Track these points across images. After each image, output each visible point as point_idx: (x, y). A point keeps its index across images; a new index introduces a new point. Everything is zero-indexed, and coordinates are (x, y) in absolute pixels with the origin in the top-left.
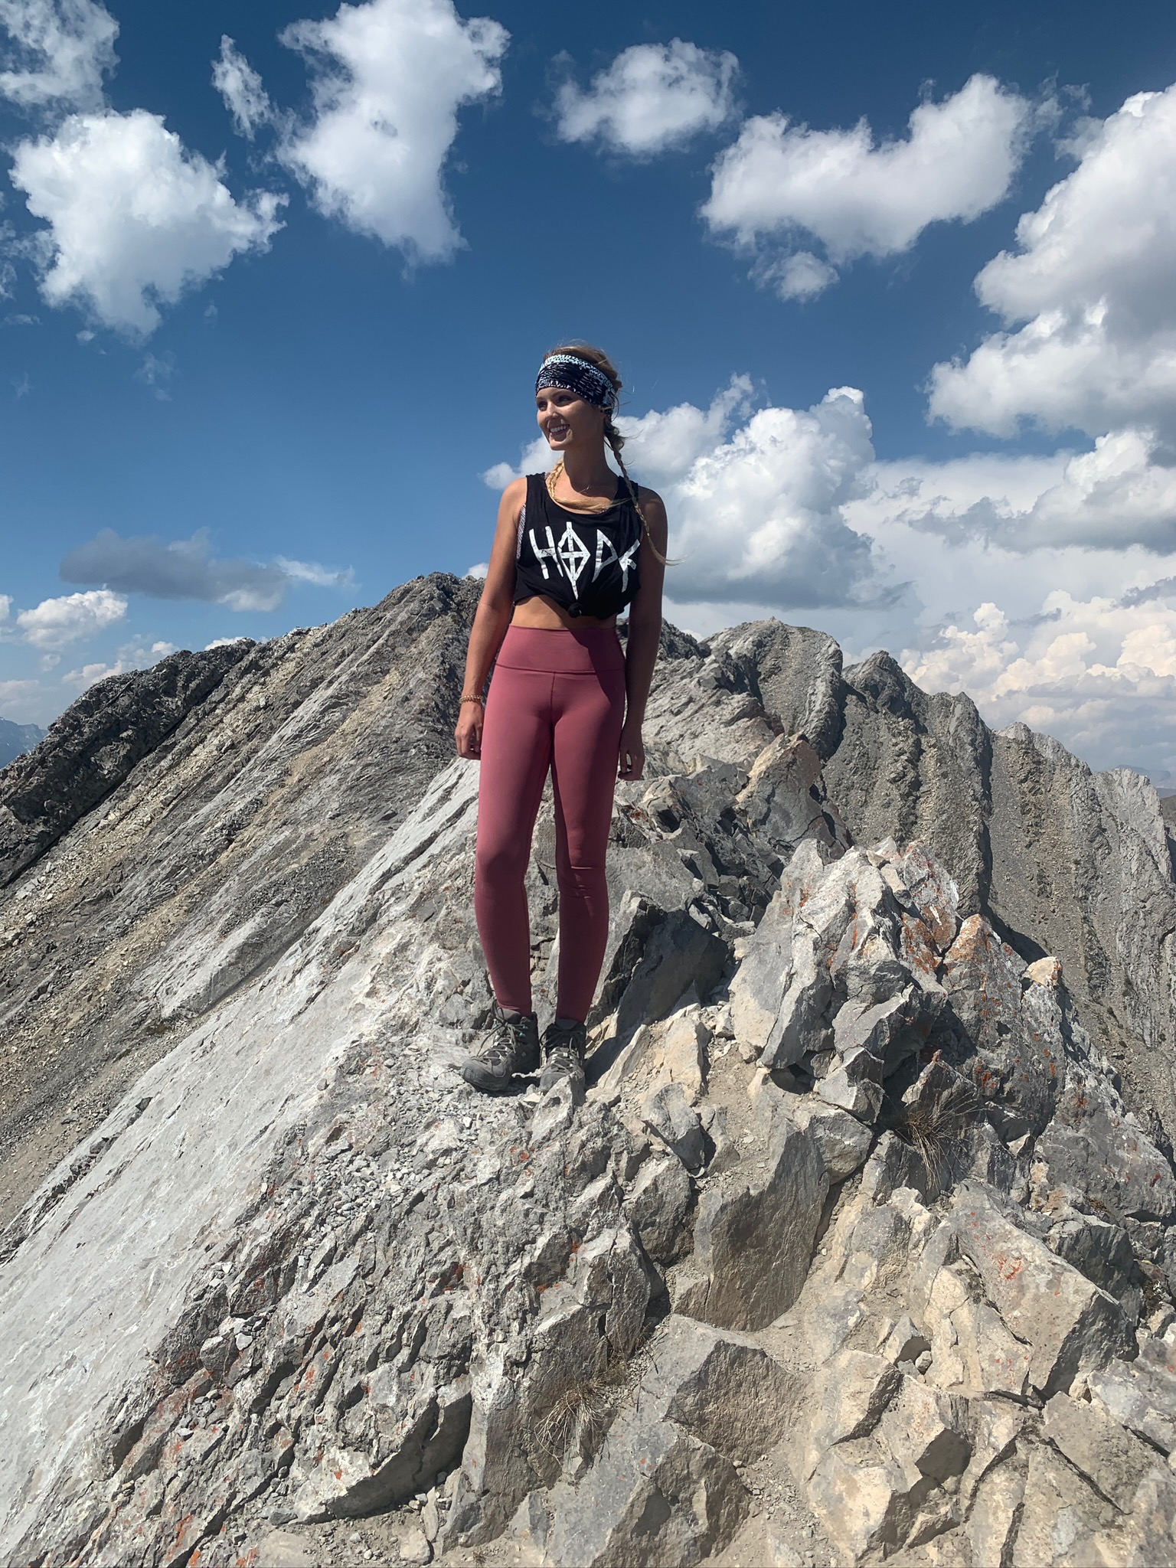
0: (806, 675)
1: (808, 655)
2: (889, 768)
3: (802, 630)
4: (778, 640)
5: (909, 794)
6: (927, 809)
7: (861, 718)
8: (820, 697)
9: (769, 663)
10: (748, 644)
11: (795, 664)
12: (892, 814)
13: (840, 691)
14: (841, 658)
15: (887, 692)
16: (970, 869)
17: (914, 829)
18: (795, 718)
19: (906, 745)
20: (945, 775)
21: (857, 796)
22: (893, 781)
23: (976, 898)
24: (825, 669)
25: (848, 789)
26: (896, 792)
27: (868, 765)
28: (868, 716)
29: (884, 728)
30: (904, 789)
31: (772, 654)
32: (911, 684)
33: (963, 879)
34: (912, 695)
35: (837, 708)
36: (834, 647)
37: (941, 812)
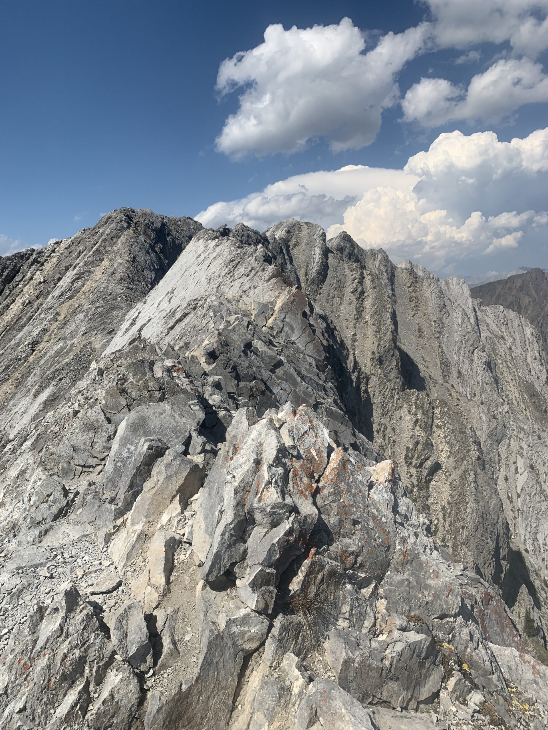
0: (310, 245)
1: (311, 236)
2: (350, 287)
3: (307, 224)
4: (296, 229)
5: (359, 298)
6: (368, 303)
7: (336, 264)
8: (317, 255)
9: (294, 241)
10: (284, 232)
11: (305, 240)
12: (353, 308)
13: (326, 252)
14: (325, 236)
15: (347, 250)
16: (388, 329)
17: (363, 313)
18: (307, 266)
19: (357, 275)
20: (375, 288)
21: (337, 300)
22: (352, 292)
23: (392, 342)
24: (318, 242)
25: (333, 298)
26: (354, 297)
27: (340, 286)
28: (339, 263)
29: (347, 268)
30: (357, 295)
31: (295, 236)
32: (358, 246)
33: (385, 334)
34: (358, 251)
35: (325, 260)
36: (322, 231)
37: (374, 305)
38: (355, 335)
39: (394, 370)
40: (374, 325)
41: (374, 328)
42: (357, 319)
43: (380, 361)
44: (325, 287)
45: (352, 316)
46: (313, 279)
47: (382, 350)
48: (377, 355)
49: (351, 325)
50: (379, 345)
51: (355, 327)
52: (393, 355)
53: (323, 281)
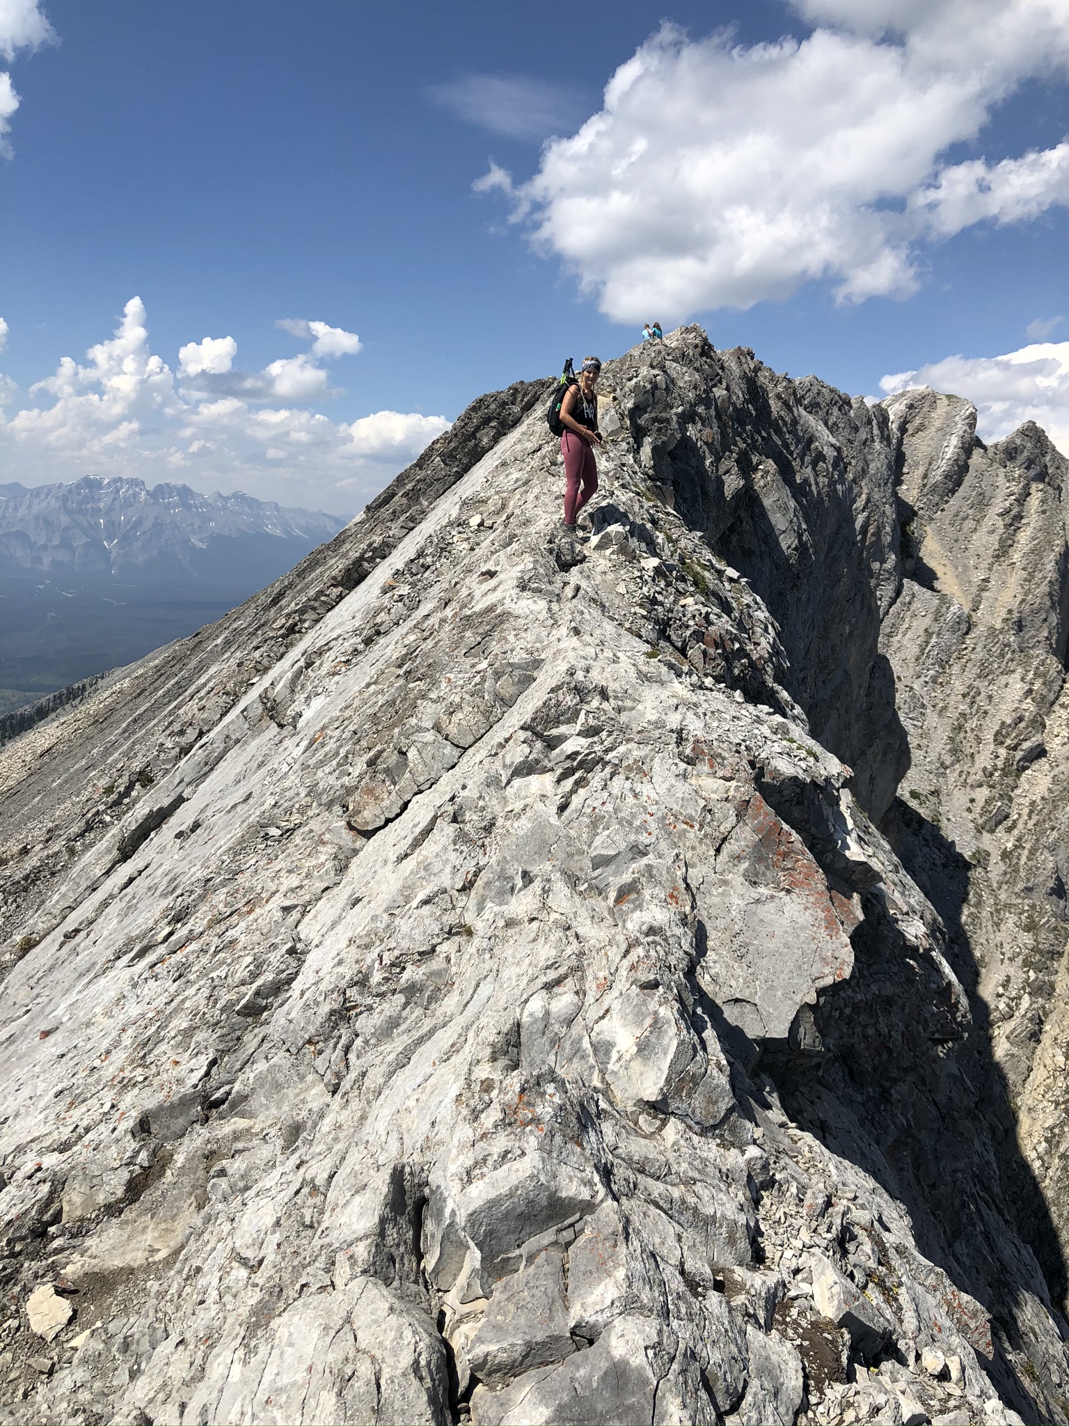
0: (944, 432)
1: (950, 417)
2: (999, 504)
3: (949, 397)
4: (927, 403)
5: (1011, 525)
6: (1024, 537)
7: (984, 467)
8: (952, 448)
9: (917, 421)
10: (903, 407)
11: (937, 424)
12: (995, 538)
13: (972, 444)
14: (975, 419)
15: (1026, 454)
16: (1045, 578)
17: (1011, 551)
18: (930, 464)
19: (1016, 488)
20: (1044, 512)
21: (970, 524)
22: (1001, 515)
23: (1047, 598)
24: (960, 427)
25: (964, 519)
26: (1001, 523)
27: (982, 502)
28: (991, 465)
29: (1002, 475)
30: (1008, 521)
31: (921, 415)
32: (1054, 449)
33: (1038, 585)
34: (1052, 460)
35: (963, 457)
36: (971, 410)
37: (1034, 539)
38: (986, 580)
39: (1042, 645)
40: (1024, 569)
41: (1024, 574)
42: (998, 556)
43: (1020, 626)
44: (954, 501)
45: (990, 552)
46: (935, 485)
47: (1027, 608)
48: (1016, 615)
49: (984, 565)
50: (1023, 601)
51: (990, 569)
52: (1045, 620)
53: (953, 492)
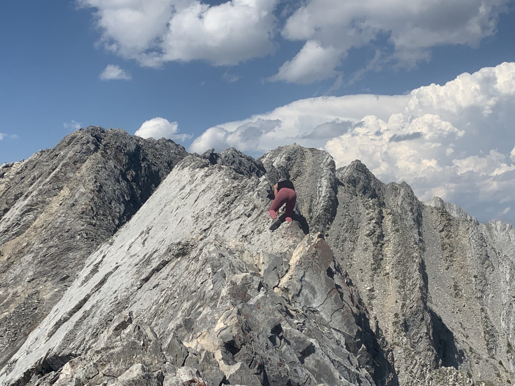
0: (316, 176)
1: (316, 164)
2: (366, 228)
3: (312, 150)
4: (299, 156)
5: (378, 243)
6: (388, 250)
7: (348, 200)
8: (324, 188)
9: (295, 169)
10: (283, 160)
11: (309, 170)
12: (369, 255)
13: (335, 184)
14: (334, 165)
15: (361, 183)
16: (415, 285)
17: (382, 263)
18: (312, 201)
19: (374, 214)
20: (397, 230)
21: (348, 245)
22: (368, 235)
23: (421, 302)
24: (326, 171)
25: (343, 241)
26: (370, 242)
27: (353, 227)
28: (352, 198)
29: (361, 204)
30: (375, 239)
31: (296, 164)
32: (375, 178)
33: (412, 291)
34: (375, 184)
35: (333, 194)
36: (330, 159)
37: (396, 252)
38: (372, 290)
39: (424, 340)
40: (396, 278)
41: (398, 282)
42: (375, 269)
43: (406, 327)
44: (334, 228)
45: (369, 266)
46: (319, 217)
47: (408, 311)
48: (401, 318)
49: (367, 277)
50: (404, 305)
51: (372, 281)
52: (422, 319)
53: (331, 220)
